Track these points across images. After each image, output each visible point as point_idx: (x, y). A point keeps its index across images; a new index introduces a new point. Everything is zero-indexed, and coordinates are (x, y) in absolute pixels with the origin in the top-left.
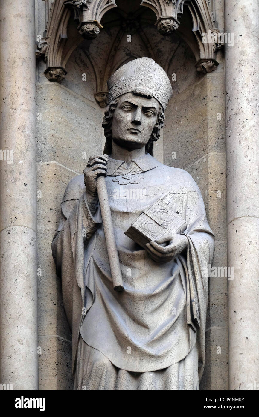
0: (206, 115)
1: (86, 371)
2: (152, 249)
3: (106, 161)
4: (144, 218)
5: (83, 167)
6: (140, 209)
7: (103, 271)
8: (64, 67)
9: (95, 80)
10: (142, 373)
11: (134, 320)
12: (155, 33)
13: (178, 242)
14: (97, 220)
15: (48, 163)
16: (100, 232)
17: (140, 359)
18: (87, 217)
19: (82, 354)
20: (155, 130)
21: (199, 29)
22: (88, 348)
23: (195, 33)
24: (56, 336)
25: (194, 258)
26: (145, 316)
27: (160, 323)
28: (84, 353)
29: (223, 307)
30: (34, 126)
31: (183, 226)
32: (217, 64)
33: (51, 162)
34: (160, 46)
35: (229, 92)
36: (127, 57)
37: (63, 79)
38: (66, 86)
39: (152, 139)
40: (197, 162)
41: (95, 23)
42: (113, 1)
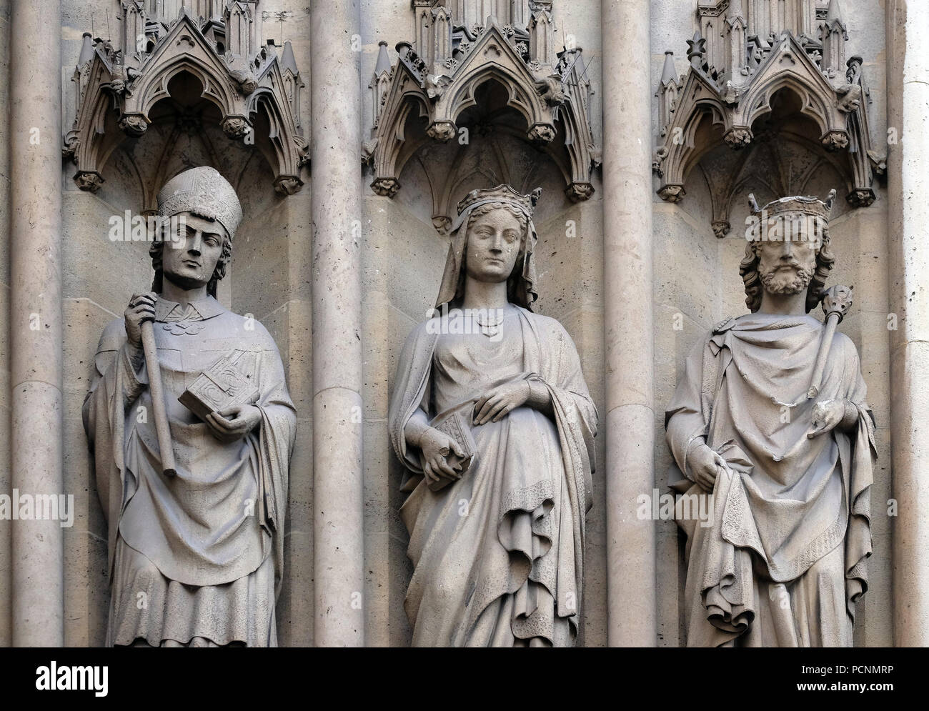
0: (287, 251)
1: (127, 581)
2: (214, 423)
3: (155, 302)
4: (203, 380)
5: (125, 307)
6: (198, 369)
7: (149, 448)
8: (100, 171)
9: (141, 193)
10: (200, 587)
11: (190, 516)
12: (221, 137)
13: (248, 415)
14: (141, 379)
15: (78, 299)
16: (146, 396)
17: (198, 569)
18: (129, 375)
19: (121, 559)
20: (220, 265)
21: (278, 136)
22: (129, 550)
23: (273, 140)
24: (87, 532)
25: (269, 438)
26: (205, 512)
27: (225, 522)
28: (123, 556)
29: (307, 505)
30: (59, 248)
31: (256, 395)
32: (301, 184)
33: (82, 299)
34: (228, 154)
35: (316, 221)
36: (184, 166)
37: (99, 188)
38: (103, 197)
39: (216, 277)
40: (275, 312)
41: (141, 116)
42: (165, 89)
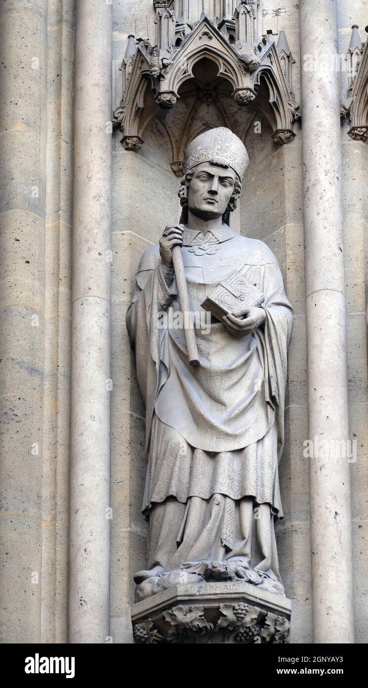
0: (283, 186)
1: (161, 451)
2: (229, 322)
3: (182, 231)
4: (220, 289)
5: (159, 237)
6: (216, 281)
7: (178, 344)
8: (140, 136)
9: (171, 149)
10: (218, 453)
11: (210, 397)
12: (232, 104)
13: (255, 315)
14: (172, 291)
15: (123, 232)
16: (176, 304)
17: (217, 438)
18: (162, 288)
19: (156, 433)
20: (232, 200)
21: (275, 100)
22: (163, 426)
23: (272, 104)
24: (129, 412)
25: (272, 332)
26: (222, 392)
27: (238, 400)
28: (158, 430)
29: (303, 384)
30: (109, 195)
31: (260, 299)
32: (294, 135)
33: (126, 232)
34: (237, 116)
35: (306, 163)
36: (204, 127)
37: (140, 148)
38: (143, 155)
39: (229, 210)
40: (274, 234)
41: (172, 93)
42: (190, 72)
